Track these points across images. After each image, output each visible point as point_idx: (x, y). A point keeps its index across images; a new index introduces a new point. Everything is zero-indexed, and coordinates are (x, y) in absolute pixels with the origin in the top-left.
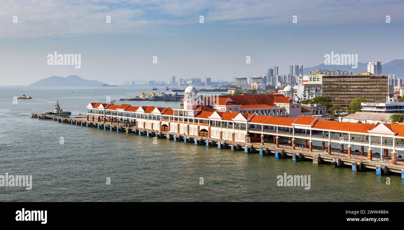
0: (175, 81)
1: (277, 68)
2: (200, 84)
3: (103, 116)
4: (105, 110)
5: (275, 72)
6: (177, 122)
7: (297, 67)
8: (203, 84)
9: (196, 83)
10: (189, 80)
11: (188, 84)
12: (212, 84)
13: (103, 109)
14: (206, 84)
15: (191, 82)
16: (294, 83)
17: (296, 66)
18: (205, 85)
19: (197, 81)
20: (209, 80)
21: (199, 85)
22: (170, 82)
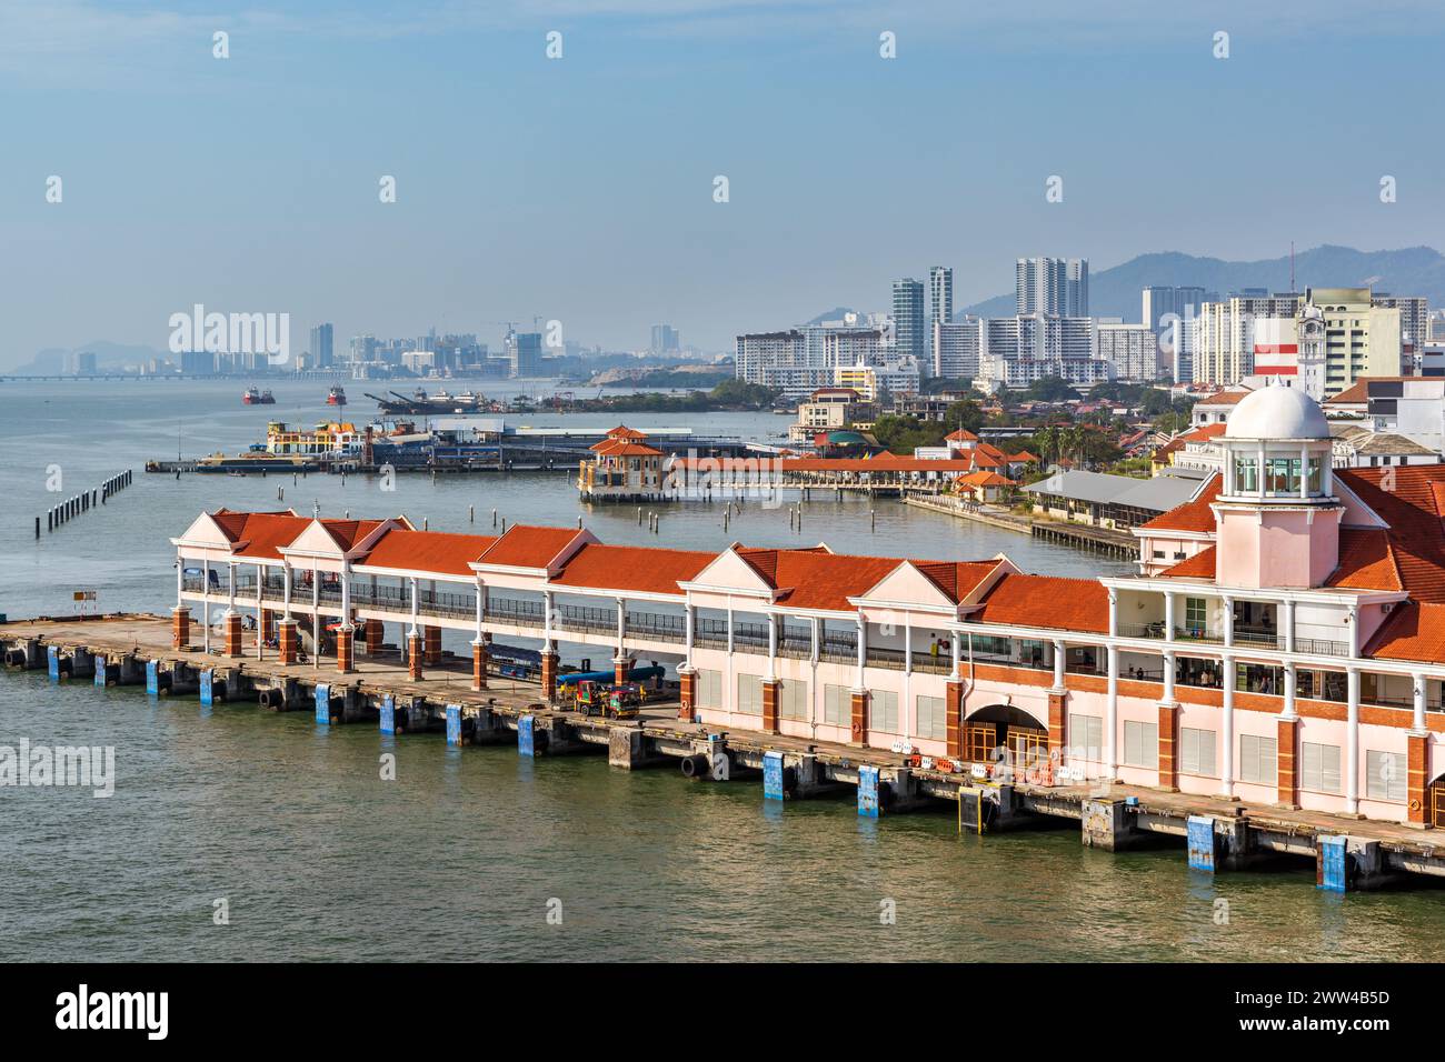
0: (331, 351)
1: (948, 274)
2: (477, 365)
3: (336, 621)
4: (356, 568)
5: (936, 301)
6: (1158, 696)
7: (1057, 271)
8: (499, 369)
9: (458, 361)
10: (411, 346)
11: (411, 367)
12: (550, 367)
13: (340, 568)
14: (514, 366)
15: (426, 357)
16: (1082, 362)
17: (1051, 265)
18: (508, 373)
19: (464, 351)
20: (530, 344)
21: (477, 374)
22: (305, 355)
